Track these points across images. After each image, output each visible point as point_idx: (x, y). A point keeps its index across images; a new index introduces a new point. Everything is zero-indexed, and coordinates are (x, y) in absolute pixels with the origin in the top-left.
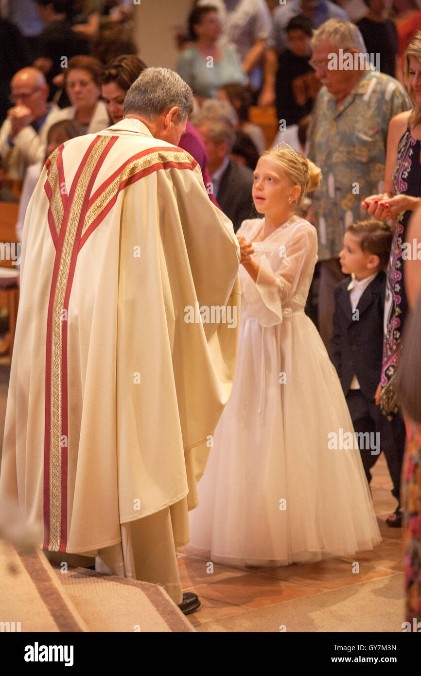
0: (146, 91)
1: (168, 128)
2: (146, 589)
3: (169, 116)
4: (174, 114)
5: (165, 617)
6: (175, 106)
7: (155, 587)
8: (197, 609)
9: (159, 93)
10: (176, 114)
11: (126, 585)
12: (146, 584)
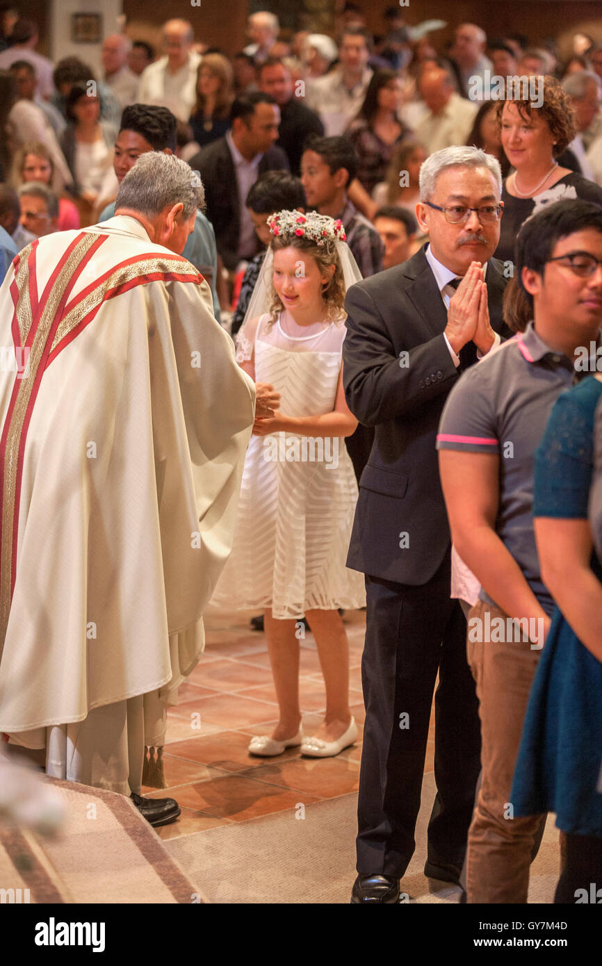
0: (141, 184)
1: (170, 229)
2: (110, 799)
3: (170, 215)
4: (178, 211)
5: (136, 839)
6: (179, 202)
7: (120, 797)
8: (178, 818)
9: (159, 187)
10: (181, 212)
11: (82, 794)
12: (108, 793)
